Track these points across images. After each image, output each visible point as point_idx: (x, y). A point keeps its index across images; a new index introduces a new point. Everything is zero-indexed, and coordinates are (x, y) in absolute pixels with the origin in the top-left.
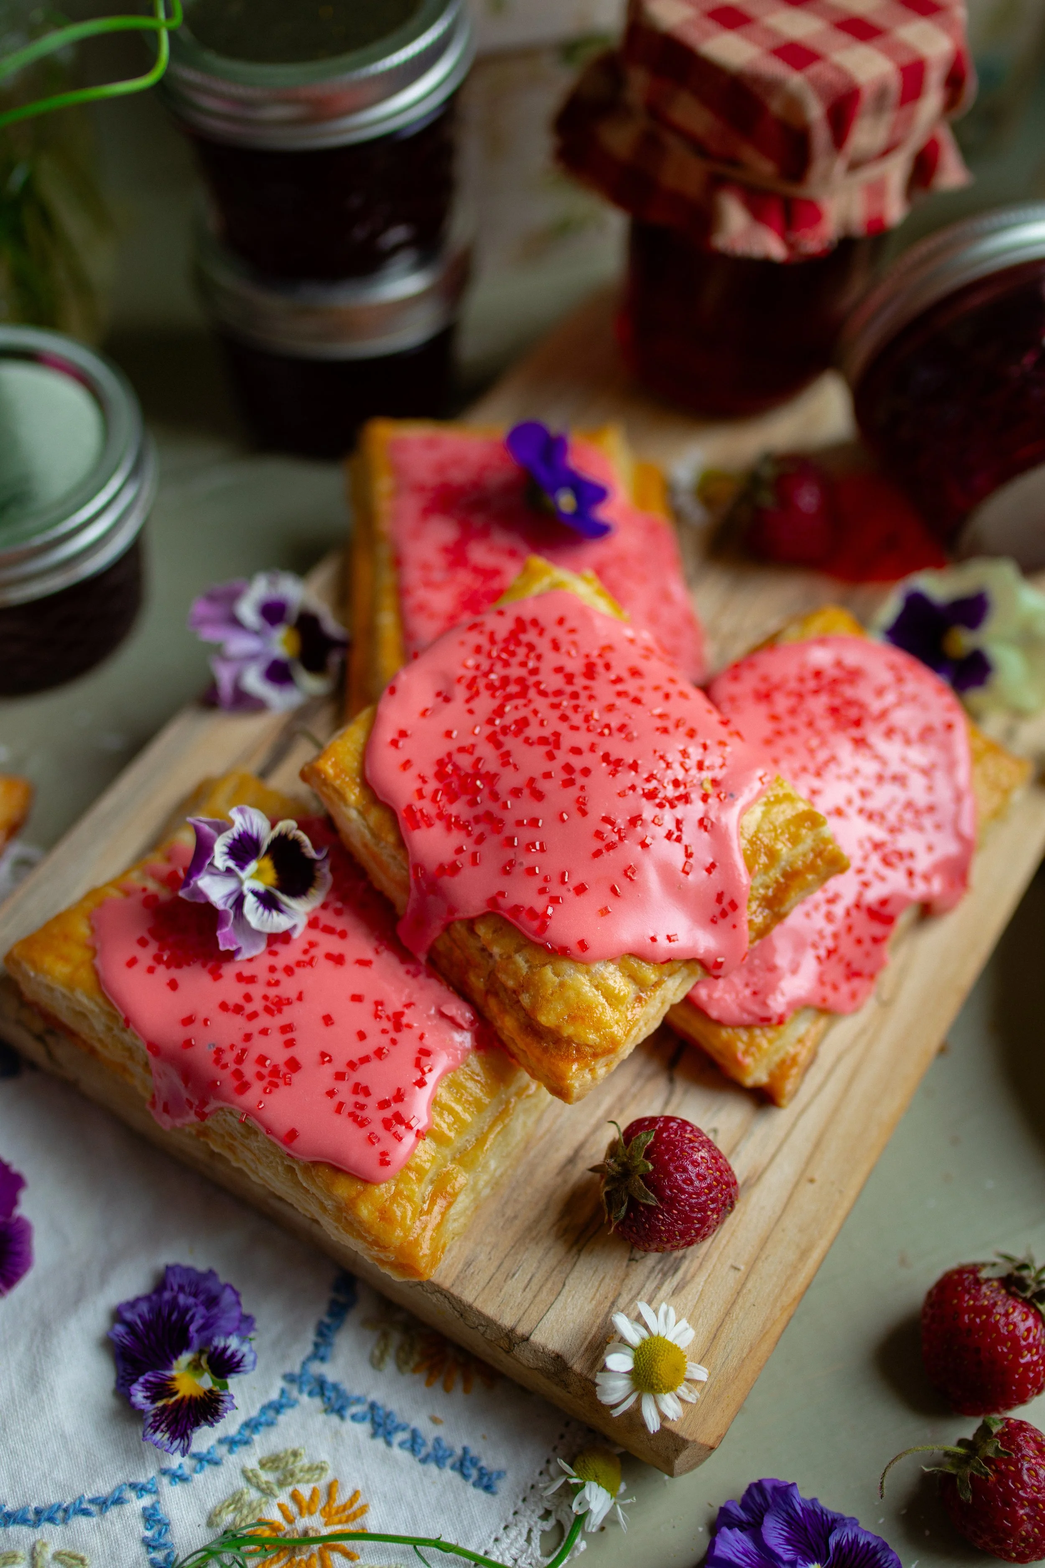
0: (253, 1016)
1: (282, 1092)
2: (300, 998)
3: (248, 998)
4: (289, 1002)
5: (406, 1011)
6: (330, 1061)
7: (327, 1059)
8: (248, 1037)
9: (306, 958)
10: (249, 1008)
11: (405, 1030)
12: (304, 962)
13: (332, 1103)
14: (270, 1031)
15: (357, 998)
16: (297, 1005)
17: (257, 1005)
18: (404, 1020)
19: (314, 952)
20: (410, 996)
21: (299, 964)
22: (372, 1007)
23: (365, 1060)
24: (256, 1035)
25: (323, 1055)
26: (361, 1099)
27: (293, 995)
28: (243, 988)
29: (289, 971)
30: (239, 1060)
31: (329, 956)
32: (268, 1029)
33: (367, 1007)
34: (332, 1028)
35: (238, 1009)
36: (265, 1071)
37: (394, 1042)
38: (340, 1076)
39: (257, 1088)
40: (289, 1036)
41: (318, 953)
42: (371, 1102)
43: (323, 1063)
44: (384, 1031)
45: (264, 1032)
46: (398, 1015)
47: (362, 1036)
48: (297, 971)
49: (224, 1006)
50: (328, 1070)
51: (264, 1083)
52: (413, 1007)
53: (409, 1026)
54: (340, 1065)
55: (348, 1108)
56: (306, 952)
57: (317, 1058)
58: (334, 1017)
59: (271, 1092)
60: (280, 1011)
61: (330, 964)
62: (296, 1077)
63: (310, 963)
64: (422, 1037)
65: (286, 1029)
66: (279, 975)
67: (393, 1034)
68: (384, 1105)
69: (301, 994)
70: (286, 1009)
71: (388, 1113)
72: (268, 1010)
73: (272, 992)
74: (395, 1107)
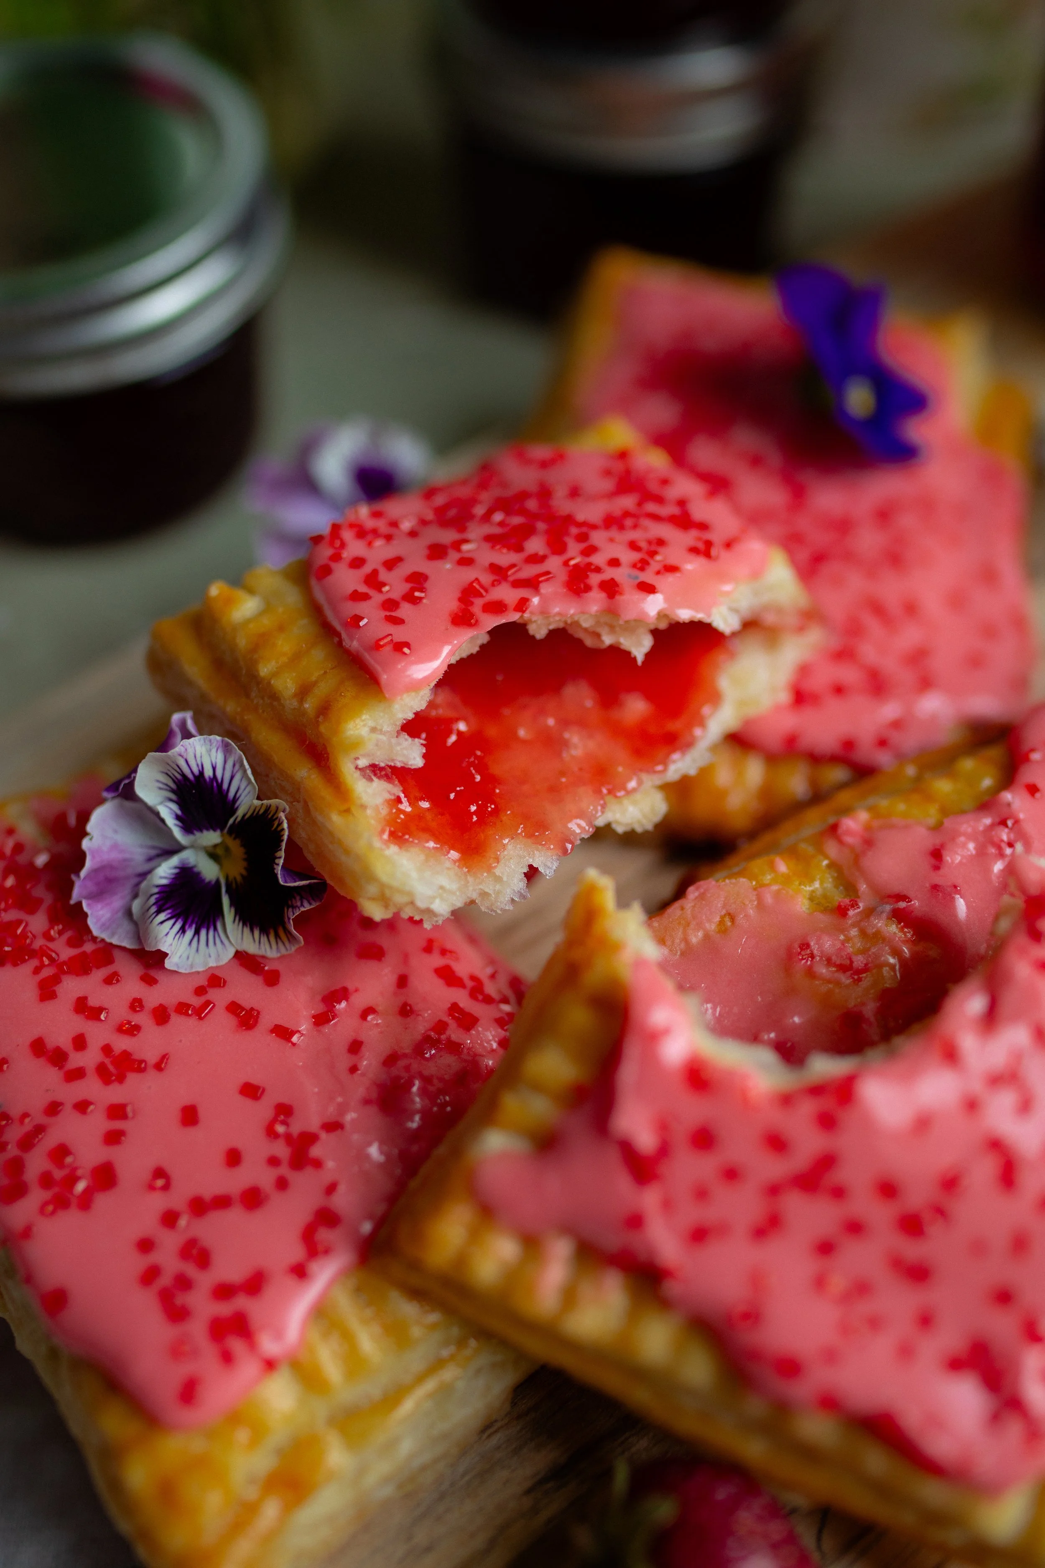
0: (78, 1074)
1: (71, 1218)
2: (159, 1067)
3: (80, 1042)
4: (139, 1066)
5: (323, 1135)
6: (166, 1187)
7: (160, 1183)
8: (54, 1108)
9: (196, 1001)
10: (76, 1060)
11: (309, 1171)
12: (188, 1006)
13: (140, 1263)
14: (92, 1107)
15: (251, 1091)
16: (152, 1073)
17: (90, 1058)
18: (316, 1151)
19: (214, 994)
20: (343, 1109)
21: (182, 1008)
22: (269, 1114)
23: (222, 1202)
24: (68, 1110)
25: (160, 1173)
26: (190, 1270)
27: (151, 1056)
28: (79, 1024)
29: (161, 1016)
30: (27, 1143)
31: (234, 1008)
32: (90, 1103)
33: (263, 1110)
34: (191, 1131)
35: (57, 1058)
36: (58, 1174)
37: (282, 1184)
38: (169, 1219)
39: (36, 1197)
40: (118, 1125)
41: (220, 997)
42: (205, 1281)
43: (152, 1188)
44: (273, 1161)
45: (82, 1107)
46: (309, 1139)
47: (233, 1158)
48: (176, 1020)
49: (38, 1047)
50: (158, 1202)
51: (47, 1195)
52: (339, 1132)
53: (317, 1164)
54: (177, 1199)
55: (165, 1280)
56: (200, 991)
57: (147, 1175)
58: (202, 1113)
59: (53, 1213)
60: (121, 1079)
61: (230, 1021)
62: (102, 1201)
63: (199, 1013)
64: (331, 1189)
65: (117, 1112)
66: (143, 1019)
67: (284, 1170)
68: (224, 1292)
69: (164, 1057)
70: (132, 1078)
71: (224, 1309)
72: (103, 1073)
73: (121, 1044)
74: (241, 1302)
